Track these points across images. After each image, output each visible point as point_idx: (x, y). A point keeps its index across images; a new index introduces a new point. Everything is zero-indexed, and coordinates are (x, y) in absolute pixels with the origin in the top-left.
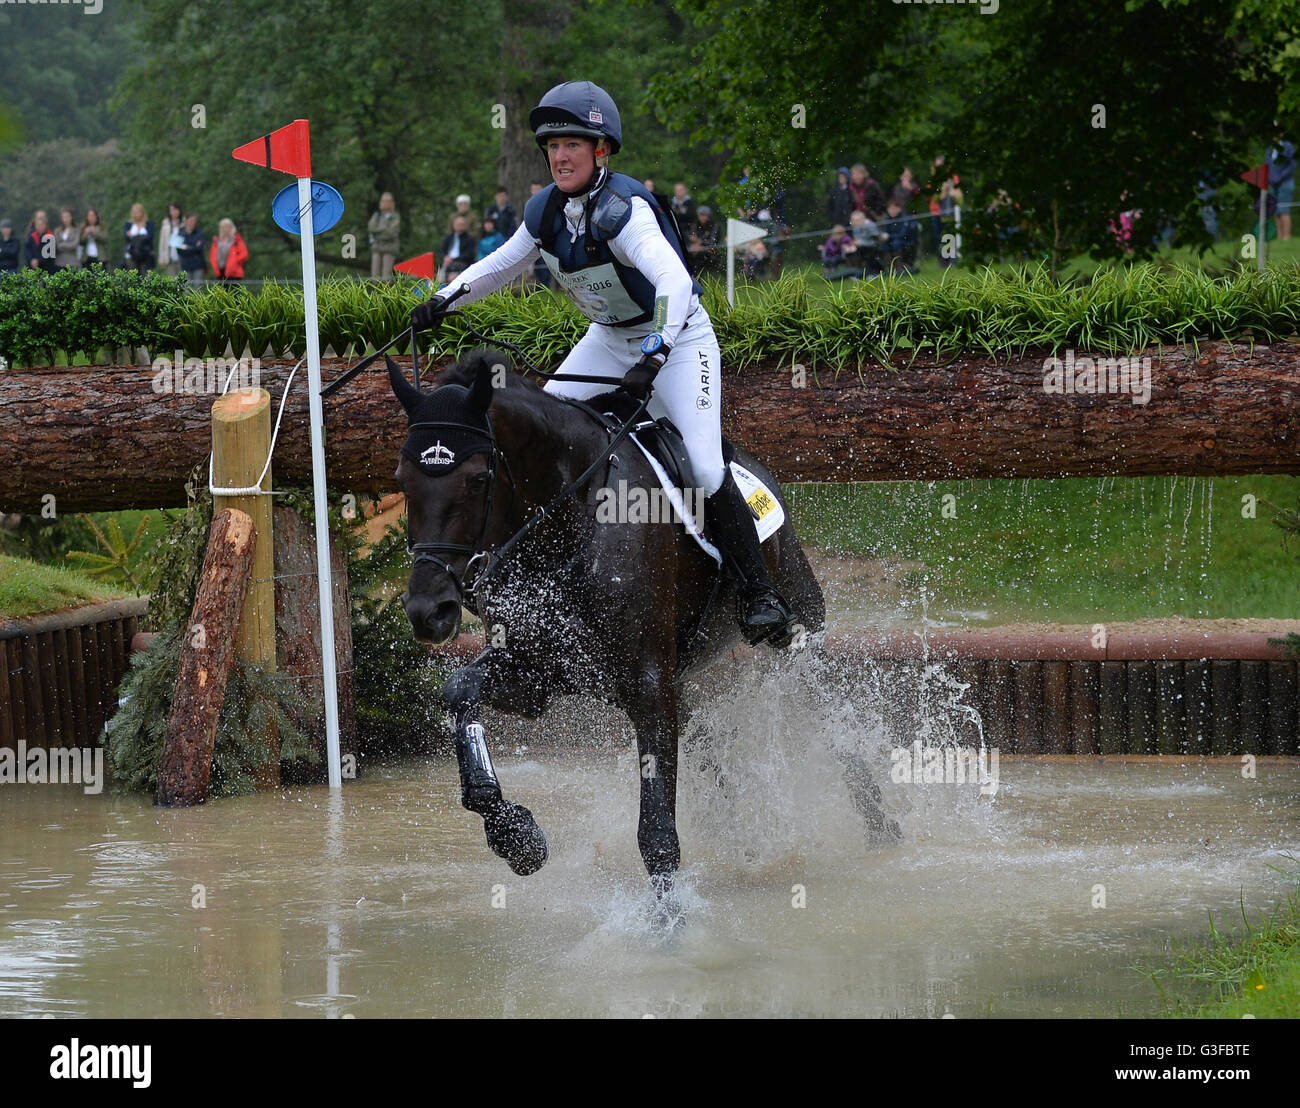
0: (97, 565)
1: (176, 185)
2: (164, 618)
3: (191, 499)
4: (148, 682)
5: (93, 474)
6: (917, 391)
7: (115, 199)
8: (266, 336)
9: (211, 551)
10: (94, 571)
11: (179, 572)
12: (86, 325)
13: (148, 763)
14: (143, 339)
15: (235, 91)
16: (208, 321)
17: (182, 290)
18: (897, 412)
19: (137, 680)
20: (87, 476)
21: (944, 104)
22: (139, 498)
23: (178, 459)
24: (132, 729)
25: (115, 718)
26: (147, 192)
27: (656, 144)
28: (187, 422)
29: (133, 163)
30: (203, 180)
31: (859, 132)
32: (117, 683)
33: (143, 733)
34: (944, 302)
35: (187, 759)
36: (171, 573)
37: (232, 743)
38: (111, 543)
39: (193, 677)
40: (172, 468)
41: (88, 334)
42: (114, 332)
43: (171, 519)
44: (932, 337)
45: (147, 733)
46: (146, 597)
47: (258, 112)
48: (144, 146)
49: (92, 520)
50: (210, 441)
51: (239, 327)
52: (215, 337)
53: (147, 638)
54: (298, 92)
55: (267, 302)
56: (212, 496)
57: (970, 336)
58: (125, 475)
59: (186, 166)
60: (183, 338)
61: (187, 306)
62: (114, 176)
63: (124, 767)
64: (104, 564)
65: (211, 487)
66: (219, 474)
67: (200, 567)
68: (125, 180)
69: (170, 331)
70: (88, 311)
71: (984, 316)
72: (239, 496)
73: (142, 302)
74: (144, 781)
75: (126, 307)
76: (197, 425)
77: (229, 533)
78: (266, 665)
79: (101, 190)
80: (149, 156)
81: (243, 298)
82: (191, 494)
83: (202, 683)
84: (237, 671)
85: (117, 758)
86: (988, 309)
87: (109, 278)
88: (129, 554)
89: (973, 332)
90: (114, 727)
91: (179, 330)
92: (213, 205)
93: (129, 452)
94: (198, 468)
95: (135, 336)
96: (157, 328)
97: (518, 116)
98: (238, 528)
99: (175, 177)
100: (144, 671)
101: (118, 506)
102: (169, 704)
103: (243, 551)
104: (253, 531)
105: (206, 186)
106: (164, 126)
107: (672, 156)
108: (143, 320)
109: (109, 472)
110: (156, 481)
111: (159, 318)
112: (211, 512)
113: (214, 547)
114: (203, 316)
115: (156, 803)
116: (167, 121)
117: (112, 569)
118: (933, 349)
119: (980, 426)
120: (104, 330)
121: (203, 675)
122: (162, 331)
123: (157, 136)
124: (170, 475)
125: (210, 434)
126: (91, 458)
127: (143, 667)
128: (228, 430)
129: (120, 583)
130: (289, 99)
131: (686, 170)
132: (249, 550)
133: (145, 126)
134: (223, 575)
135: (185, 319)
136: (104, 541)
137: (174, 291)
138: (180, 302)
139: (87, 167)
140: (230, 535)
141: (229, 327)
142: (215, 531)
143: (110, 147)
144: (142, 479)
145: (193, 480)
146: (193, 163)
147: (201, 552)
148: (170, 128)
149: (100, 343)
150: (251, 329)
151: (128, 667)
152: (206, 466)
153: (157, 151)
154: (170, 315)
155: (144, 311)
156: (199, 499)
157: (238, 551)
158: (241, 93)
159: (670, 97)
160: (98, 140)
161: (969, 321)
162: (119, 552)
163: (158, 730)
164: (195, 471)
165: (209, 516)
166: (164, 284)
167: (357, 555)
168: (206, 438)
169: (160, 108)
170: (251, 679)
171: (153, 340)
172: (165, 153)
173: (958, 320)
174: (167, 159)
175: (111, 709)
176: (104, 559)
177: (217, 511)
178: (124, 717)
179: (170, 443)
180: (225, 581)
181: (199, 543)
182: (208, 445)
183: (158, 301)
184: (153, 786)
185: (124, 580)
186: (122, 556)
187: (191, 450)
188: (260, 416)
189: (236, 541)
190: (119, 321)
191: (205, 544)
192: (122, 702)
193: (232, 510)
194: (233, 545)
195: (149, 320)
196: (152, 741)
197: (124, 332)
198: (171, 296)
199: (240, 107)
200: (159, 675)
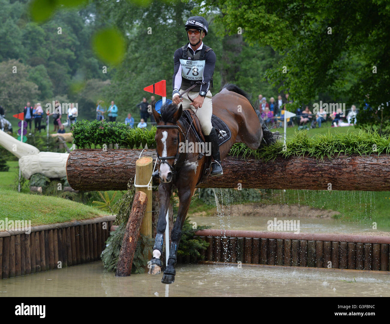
0: (101, 205)
1: (127, 94)
2: (120, 222)
3: (129, 188)
4: (115, 240)
5: (101, 180)
6: (339, 165)
7: (109, 97)
8: (152, 142)
9: (134, 203)
10: (100, 207)
11: (125, 209)
12: (101, 137)
13: (114, 263)
14: (116, 142)
15: (144, 67)
16: (135, 137)
17: (128, 128)
18: (333, 170)
19: (112, 239)
20: (100, 181)
21: (350, 77)
22: (114, 187)
23: (125, 177)
24: (110, 254)
25: (105, 250)
26: (118, 95)
27: (265, 86)
28: (128, 166)
29: (114, 87)
30: (134, 92)
31: (326, 87)
32: (106, 240)
33: (113, 255)
34: (347, 139)
35: (125, 263)
36: (122, 209)
37: (139, 259)
38: (105, 199)
39: (128, 240)
40: (124, 179)
41: (101, 140)
42: (108, 139)
43: (123, 193)
44: (344, 149)
45: (114, 255)
46: (115, 215)
47: (151, 74)
48: (118, 82)
49: (100, 193)
50: (135, 172)
51: (144, 139)
52: (137, 142)
53: (115, 227)
54: (163, 68)
55: (152, 132)
56: (135, 187)
57: (355, 149)
58: (110, 181)
59: (130, 88)
60: (128, 142)
61: (129, 133)
62: (109, 90)
63: (107, 264)
64: (103, 205)
65: (135, 185)
66: (137, 181)
67: (131, 208)
68: (112, 92)
69: (124, 139)
70: (101, 133)
71: (359, 144)
72: (143, 188)
73: (117, 131)
74: (113, 269)
75: (112, 133)
76: (131, 167)
77: (140, 198)
78: (149, 236)
79: (105, 94)
80: (119, 85)
81: (145, 131)
82: (129, 186)
83: (130, 241)
84: (141, 238)
85: (105, 262)
86: (360, 142)
87: (107, 124)
88: (110, 202)
89: (355, 148)
90: (105, 253)
91: (127, 140)
92: (137, 100)
93: (112, 174)
94: (131, 179)
95: (114, 141)
96: (120, 139)
97: (226, 77)
98: (142, 197)
99: (126, 91)
100: (114, 237)
101: (108, 190)
102: (121, 247)
103: (143, 203)
104: (146, 198)
105: (135, 94)
106: (124, 77)
107: (270, 90)
108: (117, 136)
109: (106, 180)
110: (119, 183)
111: (121, 136)
112: (134, 192)
113: (135, 202)
114: (134, 136)
115: (116, 275)
116: (125, 75)
117: (105, 207)
118: (344, 152)
119: (356, 175)
120: (105, 139)
121: (131, 239)
122: (122, 140)
123: (122, 79)
124: (123, 181)
125: (135, 170)
126: (100, 176)
127: (113, 236)
128: (140, 169)
129: (108, 211)
130: (160, 70)
131: (274, 94)
132: (145, 203)
133: (118, 76)
134: (137, 210)
135: (129, 137)
136: (104, 198)
137: (126, 128)
138: (128, 132)
139: (101, 87)
140: (140, 199)
141: (141, 139)
142: (136, 198)
143: (108, 82)
144: (115, 182)
145: (130, 182)
146: (132, 87)
147: (131, 204)
148: (125, 77)
149: (104, 143)
150: (148, 140)
151: (109, 236)
152: (133, 179)
153: (121, 84)
154: (124, 135)
155: (117, 134)
156: (131, 188)
157: (142, 203)
158: (146, 68)
159: (272, 76)
160: (104, 80)
161: (355, 145)
162: (108, 201)
163: (117, 254)
164: (130, 180)
165: (134, 193)
166: (123, 126)
167: (176, 205)
168: (134, 171)
169: (123, 71)
170: (145, 240)
171: (119, 142)
172: (124, 84)
173: (351, 144)
174: (124, 86)
175: (104, 247)
176: (103, 203)
177: (136, 192)
178: (108, 250)
179: (124, 172)
180: (138, 212)
181: (131, 201)
182: (134, 173)
183: (121, 131)
184: (115, 270)
185: (109, 210)
186: (108, 203)
187: (129, 174)
188: (150, 165)
189: (142, 200)
190: (110, 136)
191: (133, 201)
192: (107, 245)
193: (141, 192)
194: (140, 202)
195: (118, 136)
196: (115, 257)
197: (111, 140)
198: (125, 130)
199: (146, 71)
200: (118, 238)
